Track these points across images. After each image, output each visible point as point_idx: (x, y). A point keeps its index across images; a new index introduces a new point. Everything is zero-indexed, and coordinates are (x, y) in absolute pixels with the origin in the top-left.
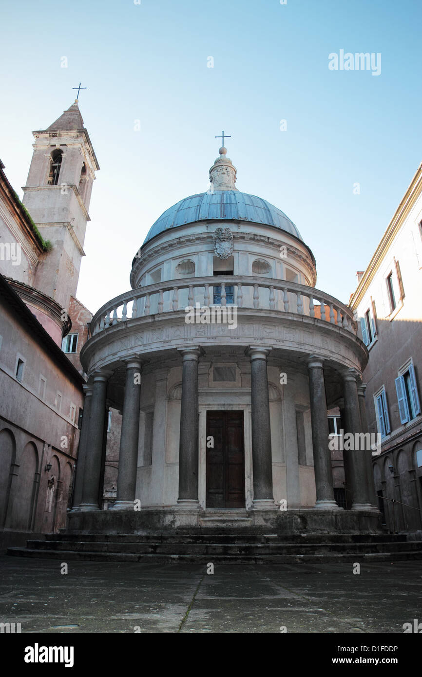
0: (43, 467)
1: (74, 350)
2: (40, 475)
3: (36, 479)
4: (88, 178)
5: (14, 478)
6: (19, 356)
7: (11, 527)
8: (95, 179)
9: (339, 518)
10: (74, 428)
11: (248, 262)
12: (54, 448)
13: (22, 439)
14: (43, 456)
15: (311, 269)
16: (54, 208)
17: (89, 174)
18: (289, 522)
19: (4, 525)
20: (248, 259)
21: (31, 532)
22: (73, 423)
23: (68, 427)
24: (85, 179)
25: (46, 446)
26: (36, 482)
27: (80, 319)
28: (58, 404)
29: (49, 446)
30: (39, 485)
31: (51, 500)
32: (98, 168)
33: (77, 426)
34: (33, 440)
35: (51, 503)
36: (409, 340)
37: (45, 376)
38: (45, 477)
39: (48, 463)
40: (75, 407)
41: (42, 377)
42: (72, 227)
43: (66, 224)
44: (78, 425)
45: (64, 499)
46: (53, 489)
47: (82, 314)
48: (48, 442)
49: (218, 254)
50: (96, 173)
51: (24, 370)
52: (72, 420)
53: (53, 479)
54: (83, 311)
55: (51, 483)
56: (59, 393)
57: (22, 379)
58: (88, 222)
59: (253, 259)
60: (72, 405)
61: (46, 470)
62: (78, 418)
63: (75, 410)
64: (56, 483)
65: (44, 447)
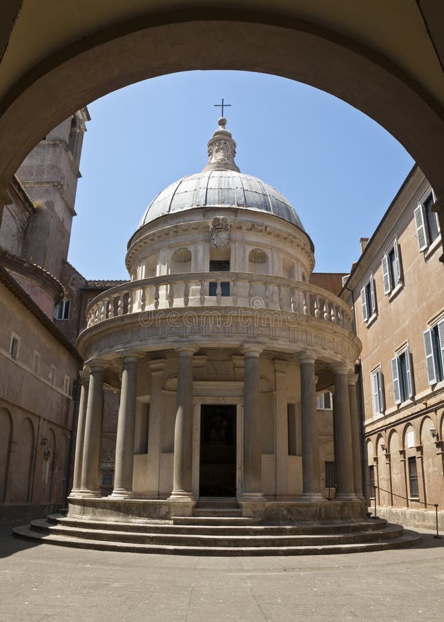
0: (39, 442)
1: (66, 316)
2: (36, 449)
3: (32, 453)
4: (78, 131)
5: (12, 454)
6: (14, 335)
7: (11, 501)
8: (86, 130)
9: (323, 509)
10: (68, 399)
11: (244, 253)
12: (49, 421)
13: (18, 417)
14: (38, 431)
15: (309, 256)
16: (42, 165)
17: (80, 127)
18: (276, 514)
19: (4, 500)
20: (244, 249)
21: (29, 504)
22: (67, 395)
23: (63, 399)
24: (76, 132)
25: (42, 420)
26: (33, 457)
27: (72, 284)
28: (53, 377)
29: (45, 420)
30: (35, 459)
31: (47, 471)
32: (89, 119)
33: (71, 398)
34: (29, 416)
35: (47, 475)
36: (407, 322)
37: (39, 352)
38: (41, 450)
39: (44, 437)
40: (69, 379)
41: (36, 352)
42: (62, 186)
43: (56, 184)
44: (73, 396)
45: (59, 469)
46: (49, 461)
47: (74, 279)
48: (43, 416)
49: (215, 245)
50: (87, 124)
51: (18, 348)
52: (66, 392)
53: (49, 452)
54: (75, 276)
55: (47, 454)
56: (53, 366)
57: (17, 357)
58: (79, 179)
59: (249, 249)
60: (67, 377)
61: (42, 444)
62: (72, 389)
63: (69, 382)
64: (51, 455)
65: (40, 421)
